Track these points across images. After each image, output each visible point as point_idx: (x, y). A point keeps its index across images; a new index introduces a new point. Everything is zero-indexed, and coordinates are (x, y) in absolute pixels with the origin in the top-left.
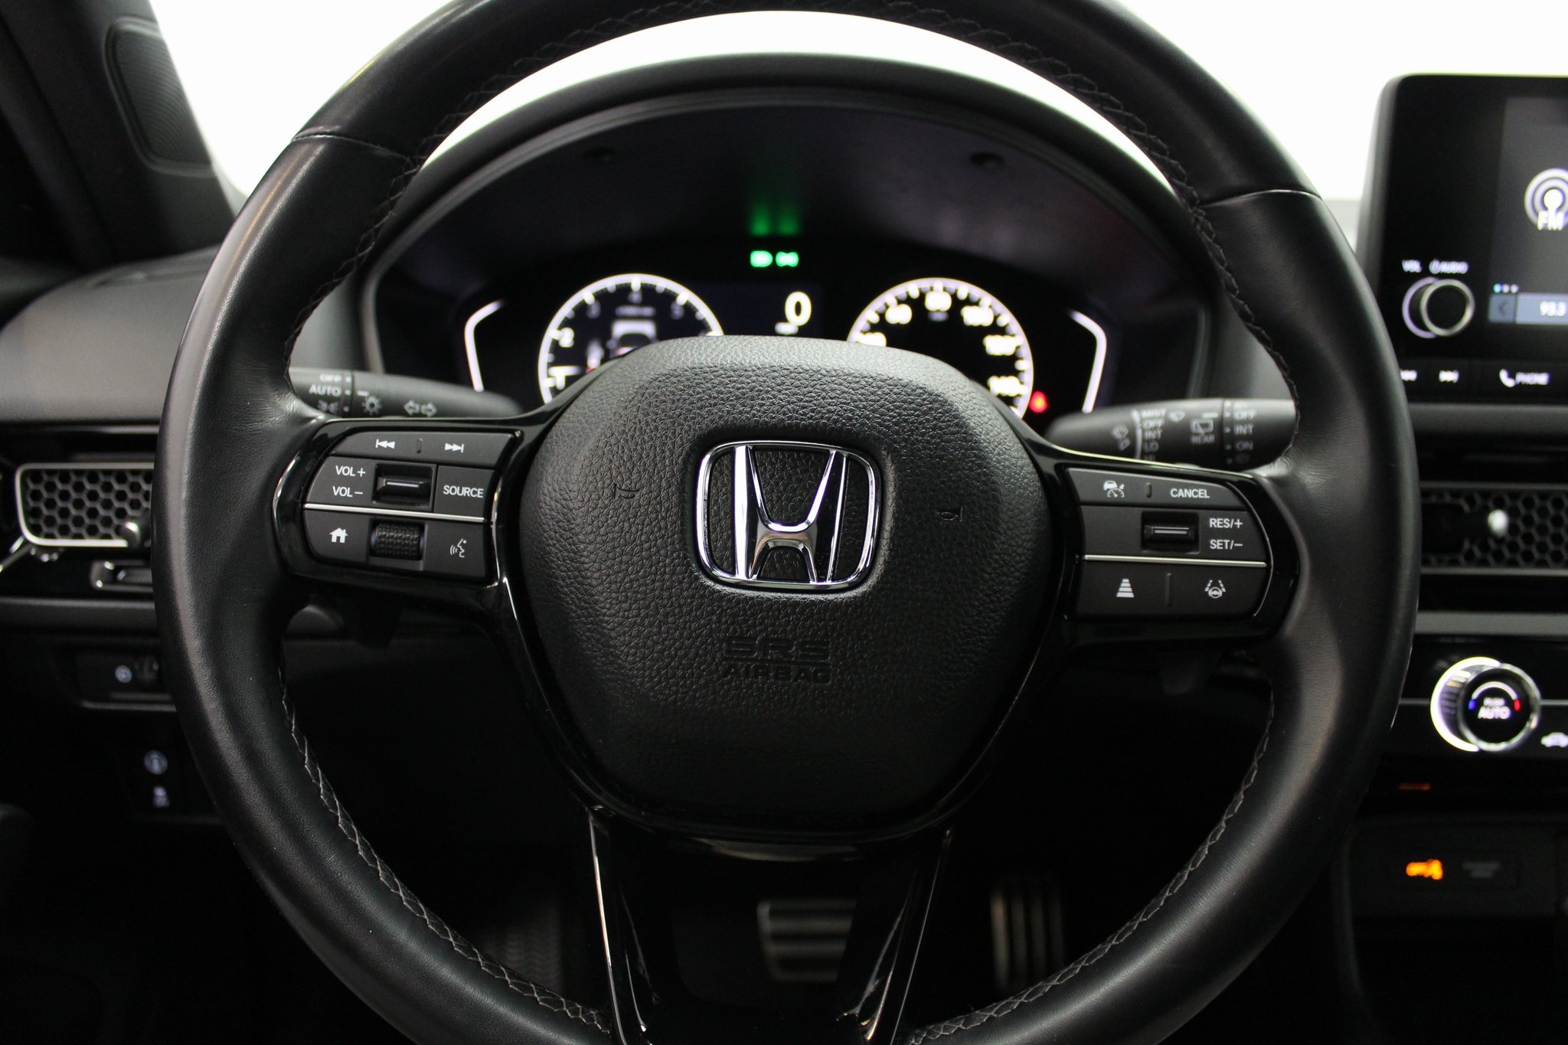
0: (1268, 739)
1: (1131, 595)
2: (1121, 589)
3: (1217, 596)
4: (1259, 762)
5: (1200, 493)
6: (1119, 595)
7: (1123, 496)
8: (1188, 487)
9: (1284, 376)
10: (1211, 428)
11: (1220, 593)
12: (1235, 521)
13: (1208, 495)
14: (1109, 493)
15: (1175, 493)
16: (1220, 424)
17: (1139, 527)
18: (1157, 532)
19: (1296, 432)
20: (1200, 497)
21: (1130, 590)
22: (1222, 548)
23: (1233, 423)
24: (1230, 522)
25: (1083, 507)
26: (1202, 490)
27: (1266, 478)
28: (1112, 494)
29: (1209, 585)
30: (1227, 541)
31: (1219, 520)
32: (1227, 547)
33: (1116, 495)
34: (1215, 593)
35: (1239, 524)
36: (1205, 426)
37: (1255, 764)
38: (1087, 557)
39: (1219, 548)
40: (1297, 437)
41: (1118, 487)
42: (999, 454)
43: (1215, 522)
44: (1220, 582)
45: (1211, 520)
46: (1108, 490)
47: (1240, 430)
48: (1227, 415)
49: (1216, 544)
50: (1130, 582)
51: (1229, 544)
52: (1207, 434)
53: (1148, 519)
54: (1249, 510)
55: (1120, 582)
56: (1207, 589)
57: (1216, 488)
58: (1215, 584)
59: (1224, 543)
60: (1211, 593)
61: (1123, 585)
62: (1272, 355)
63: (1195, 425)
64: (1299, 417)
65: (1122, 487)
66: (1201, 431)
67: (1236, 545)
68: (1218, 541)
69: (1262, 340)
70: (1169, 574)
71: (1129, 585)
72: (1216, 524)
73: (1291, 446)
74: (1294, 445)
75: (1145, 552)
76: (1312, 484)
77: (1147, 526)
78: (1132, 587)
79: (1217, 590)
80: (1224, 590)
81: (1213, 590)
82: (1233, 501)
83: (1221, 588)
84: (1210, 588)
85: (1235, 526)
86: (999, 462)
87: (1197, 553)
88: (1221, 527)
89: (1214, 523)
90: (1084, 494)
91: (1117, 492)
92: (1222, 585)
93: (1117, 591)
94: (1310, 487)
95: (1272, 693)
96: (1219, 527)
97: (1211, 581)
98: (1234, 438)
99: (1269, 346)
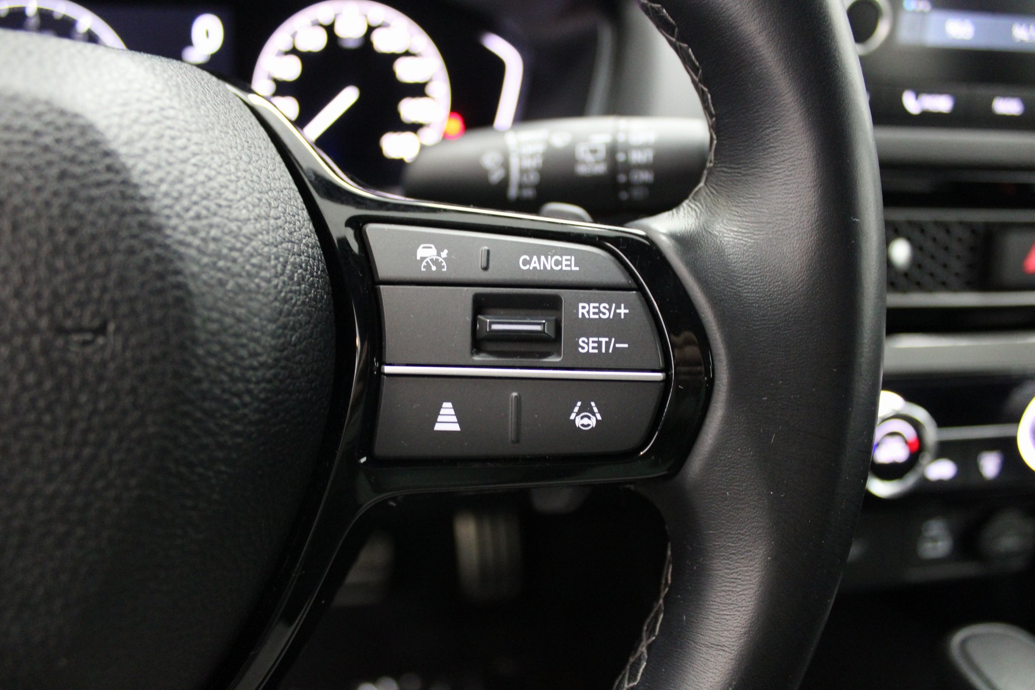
0: (662, 616)
1: (456, 427)
2: (440, 419)
3: (589, 425)
4: (649, 648)
5: (564, 263)
6: (438, 427)
7: (445, 270)
8: (546, 252)
9: (693, 81)
10: (602, 154)
11: (593, 422)
12: (618, 307)
13: (575, 266)
14: (424, 263)
15: (526, 262)
16: (612, 151)
17: (469, 319)
18: (495, 327)
19: (709, 165)
20: (565, 268)
21: (454, 419)
22: (596, 351)
23: (627, 149)
24: (609, 310)
25: (381, 287)
26: (569, 257)
27: (665, 234)
28: (428, 267)
29: (576, 409)
30: (604, 340)
31: (592, 305)
32: (604, 351)
33: (434, 268)
34: (586, 421)
35: (623, 311)
36: (594, 152)
37: (643, 649)
38: (388, 369)
39: (591, 351)
40: (711, 172)
41: (439, 254)
42: (198, 217)
43: (587, 310)
44: (593, 404)
45: (581, 305)
46: (423, 259)
47: (638, 157)
48: (621, 138)
49: (587, 345)
50: (455, 407)
51: (608, 344)
52: (597, 162)
53: (480, 305)
54: (640, 289)
55: (440, 407)
56: (572, 417)
57: (589, 252)
58: (586, 408)
59: (600, 343)
60: (579, 422)
61: (442, 411)
62: (678, 50)
63: (582, 152)
64: (715, 142)
65: (444, 254)
66: (589, 158)
67: (618, 345)
68: (591, 339)
69: (664, 26)
70: (515, 394)
71: (452, 412)
72: (588, 312)
73: (702, 184)
74: (705, 184)
75: (477, 358)
76: (734, 246)
77: (480, 317)
78: (457, 414)
79: (589, 418)
80: (599, 417)
81: (582, 418)
82: (616, 275)
83: (594, 414)
84: (578, 414)
85: (617, 315)
86: (194, 232)
87: (558, 360)
88: (597, 317)
89: (585, 311)
90: (385, 267)
91: (435, 262)
92: (596, 410)
93: (435, 421)
94: (731, 251)
95: (669, 545)
96: (592, 316)
97: (579, 404)
98: (628, 168)
99: (672, 35)
